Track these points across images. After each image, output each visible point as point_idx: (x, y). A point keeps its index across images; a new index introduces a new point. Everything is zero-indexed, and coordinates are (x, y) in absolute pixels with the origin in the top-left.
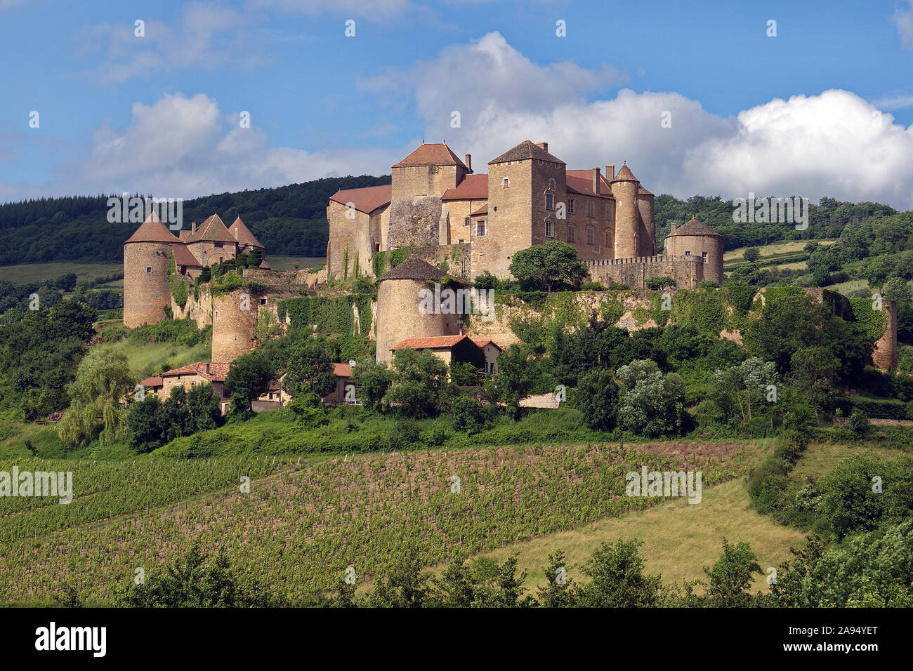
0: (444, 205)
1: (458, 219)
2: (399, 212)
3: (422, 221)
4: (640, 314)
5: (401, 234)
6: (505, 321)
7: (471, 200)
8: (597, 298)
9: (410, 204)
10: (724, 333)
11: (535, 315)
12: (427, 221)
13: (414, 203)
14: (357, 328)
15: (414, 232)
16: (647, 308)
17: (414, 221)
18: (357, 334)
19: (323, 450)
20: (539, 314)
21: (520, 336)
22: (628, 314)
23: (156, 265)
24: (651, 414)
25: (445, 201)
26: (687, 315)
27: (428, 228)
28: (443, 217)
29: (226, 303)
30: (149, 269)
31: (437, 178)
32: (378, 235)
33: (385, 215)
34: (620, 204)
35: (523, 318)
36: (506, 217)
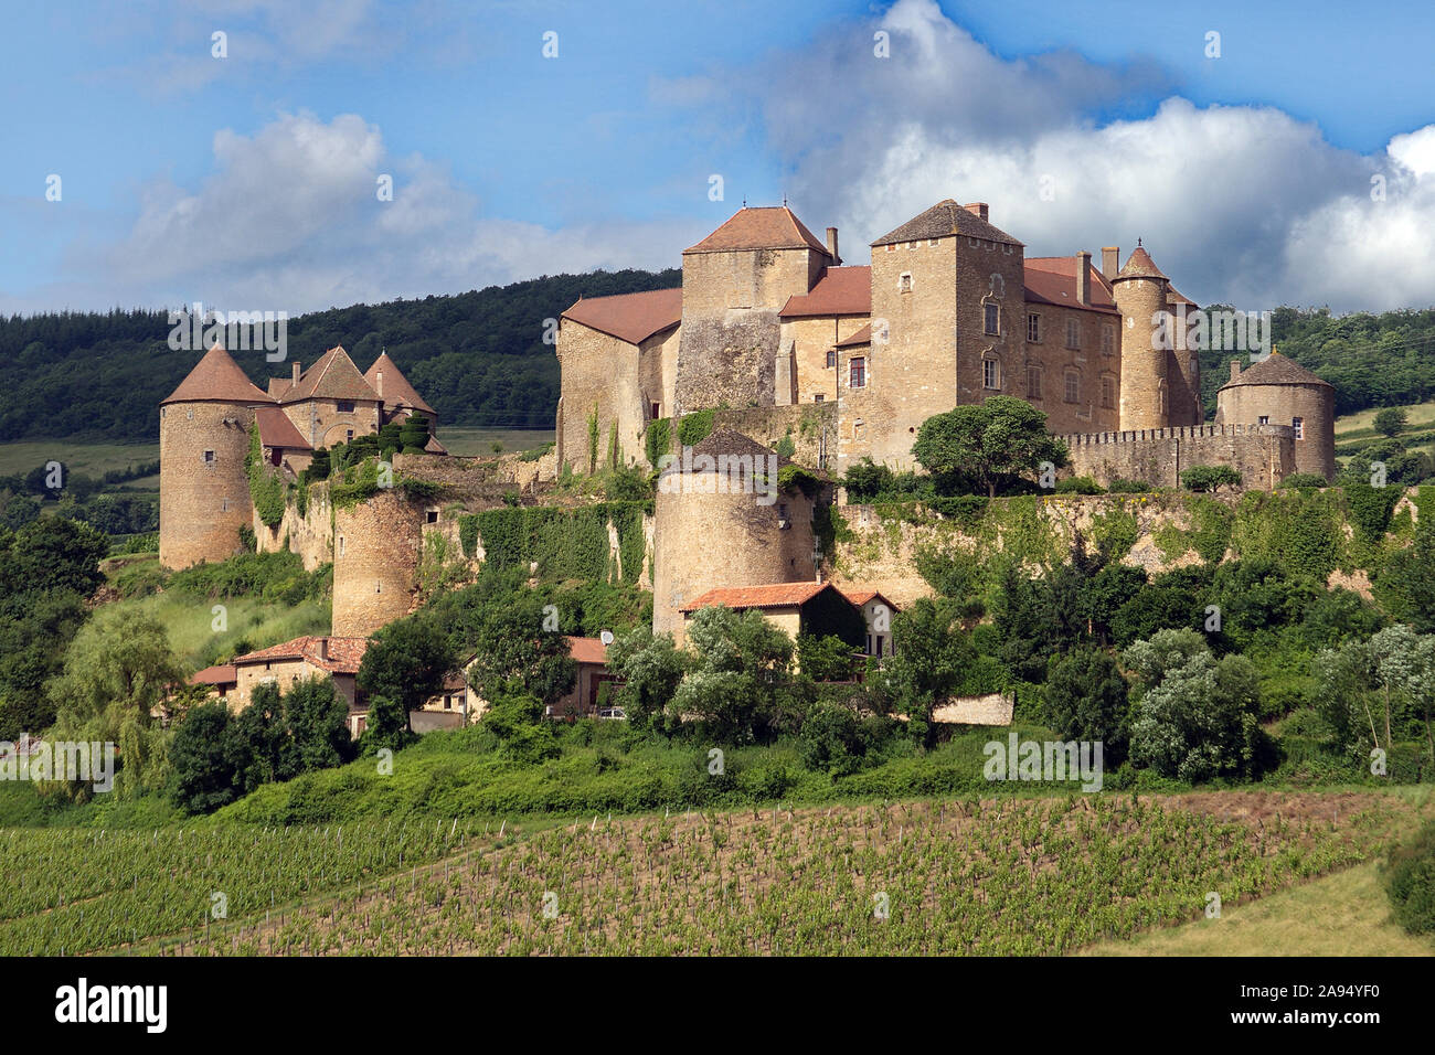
0: (784, 327)
1: (811, 355)
2: (698, 342)
3: (742, 359)
4: (1170, 540)
5: (702, 385)
6: (906, 553)
7: (838, 316)
8: (1086, 508)
9: (718, 326)
10: (1336, 578)
11: (964, 541)
12: (751, 359)
13: (726, 324)
14: (615, 569)
15: (726, 379)
16: (1184, 527)
17: (727, 359)
18: (615, 579)
19: (550, 808)
20: (972, 541)
21: (935, 584)
22: (1147, 540)
23: (224, 446)
24: (1194, 736)
25: (786, 318)
26: (1263, 540)
27: (755, 372)
28: (784, 350)
29: (360, 519)
30: (209, 455)
31: (772, 273)
32: (657, 386)
33: (670, 348)
34: (1129, 324)
35: (941, 547)
36: (906, 351)
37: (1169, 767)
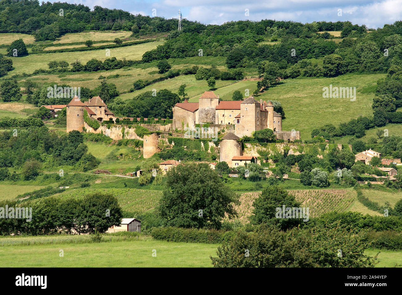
0: (216, 111)
1: (221, 115)
2: (202, 112)
3: (209, 115)
4: (295, 150)
5: (203, 118)
6: (255, 150)
7: (224, 109)
8: (282, 145)
9: (205, 110)
10: (318, 156)
11: (264, 149)
12: (210, 115)
13: (206, 109)
15: (207, 118)
16: (297, 148)
17: (207, 115)
18: (203, 150)
20: (266, 149)
21: (260, 155)
22: (291, 150)
23: (80, 113)
25: (216, 109)
26: (308, 151)
27: (211, 117)
28: (216, 114)
29: (150, 137)
30: (78, 115)
31: (213, 102)
32: (195, 119)
33: (197, 112)
34: (269, 113)
35: (261, 150)
36: (246, 119)
37: (318, 185)
